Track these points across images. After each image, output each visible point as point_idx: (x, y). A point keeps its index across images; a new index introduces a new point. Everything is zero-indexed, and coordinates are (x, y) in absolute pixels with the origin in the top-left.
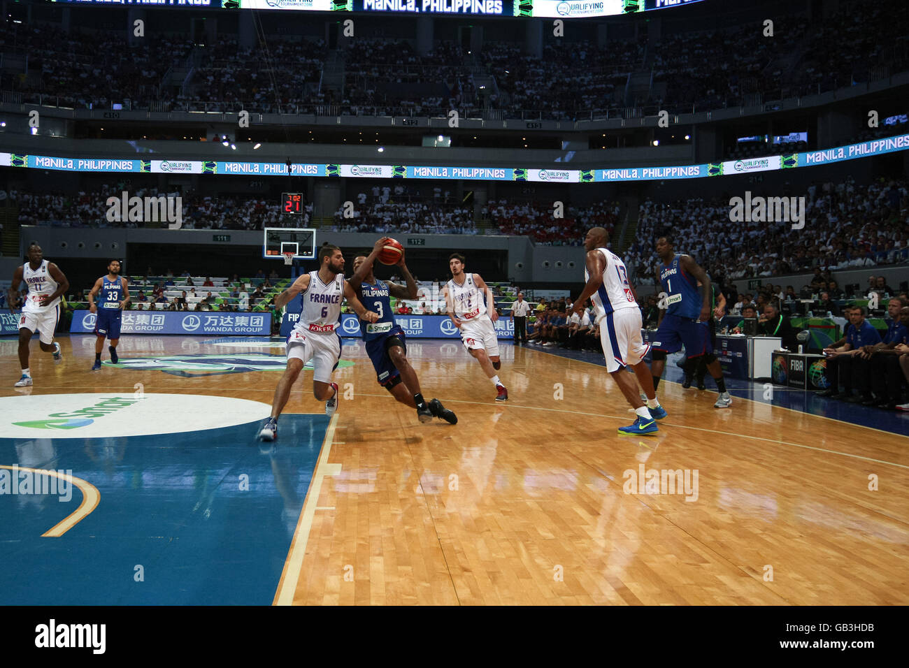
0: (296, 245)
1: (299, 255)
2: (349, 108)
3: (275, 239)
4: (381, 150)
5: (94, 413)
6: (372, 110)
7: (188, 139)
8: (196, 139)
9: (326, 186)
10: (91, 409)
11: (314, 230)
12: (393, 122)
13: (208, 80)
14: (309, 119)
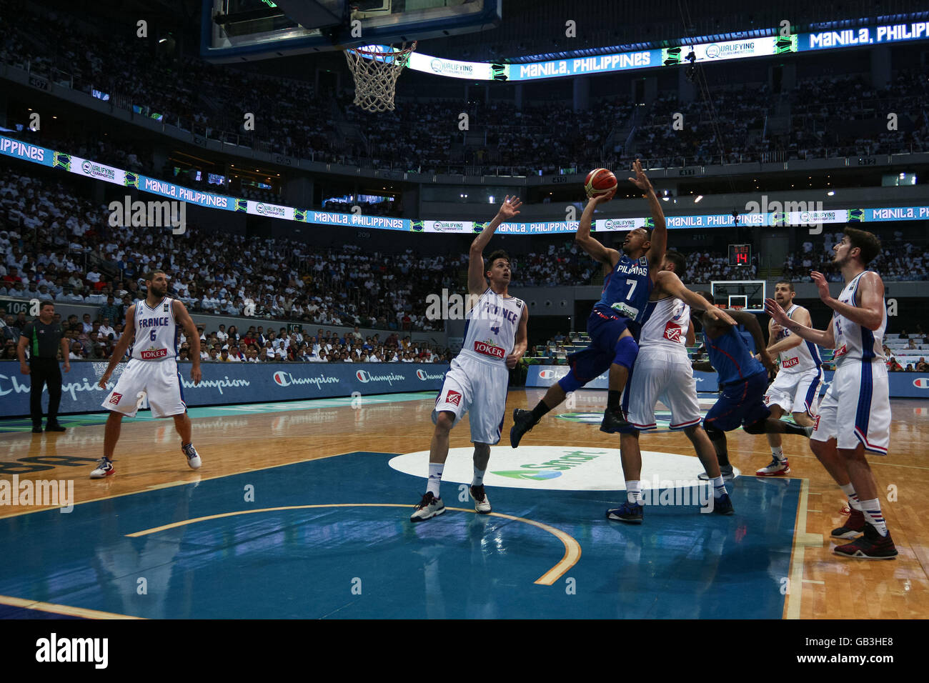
0: (744, 298)
1: (748, 308)
2: (796, 153)
3: (722, 292)
4: (831, 194)
5: (560, 466)
6: (823, 152)
7: (631, 197)
8: (639, 196)
9: (773, 235)
10: (557, 461)
11: (764, 282)
12: (847, 163)
13: (649, 138)
14: (754, 167)
